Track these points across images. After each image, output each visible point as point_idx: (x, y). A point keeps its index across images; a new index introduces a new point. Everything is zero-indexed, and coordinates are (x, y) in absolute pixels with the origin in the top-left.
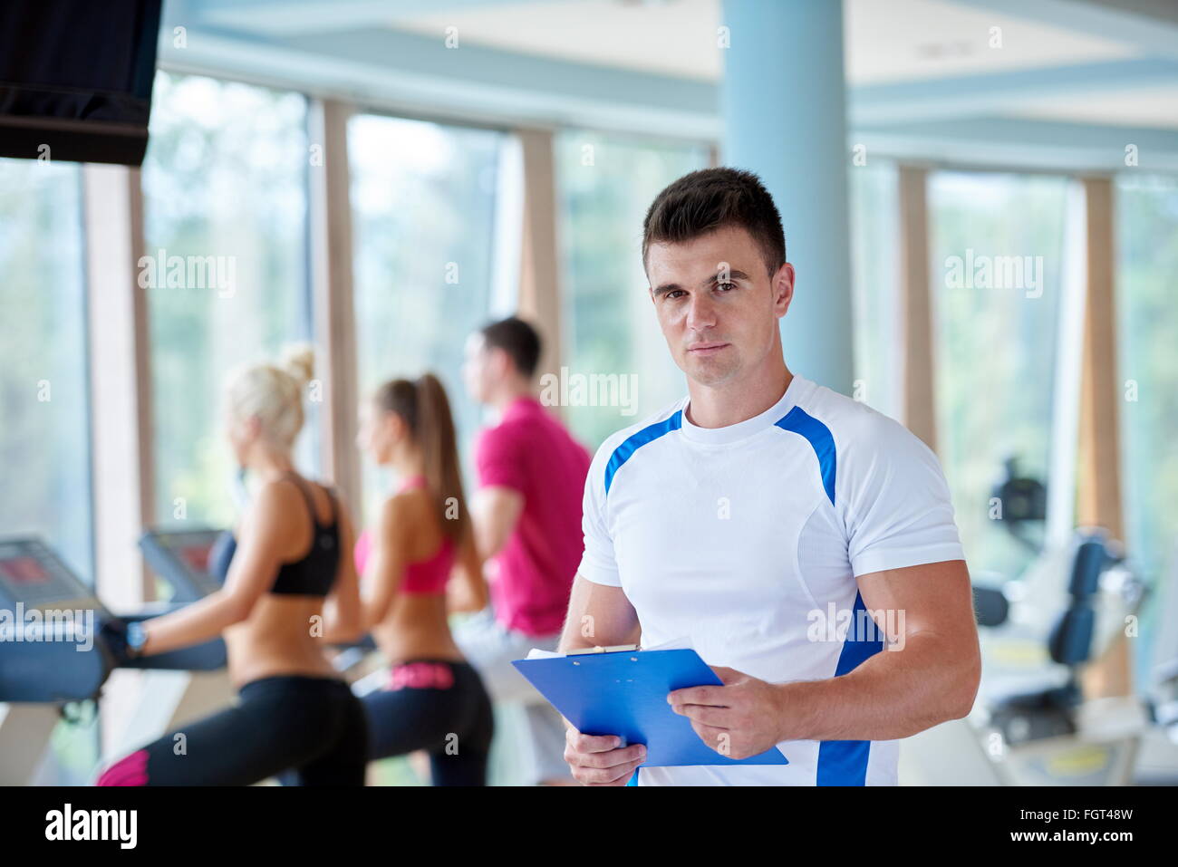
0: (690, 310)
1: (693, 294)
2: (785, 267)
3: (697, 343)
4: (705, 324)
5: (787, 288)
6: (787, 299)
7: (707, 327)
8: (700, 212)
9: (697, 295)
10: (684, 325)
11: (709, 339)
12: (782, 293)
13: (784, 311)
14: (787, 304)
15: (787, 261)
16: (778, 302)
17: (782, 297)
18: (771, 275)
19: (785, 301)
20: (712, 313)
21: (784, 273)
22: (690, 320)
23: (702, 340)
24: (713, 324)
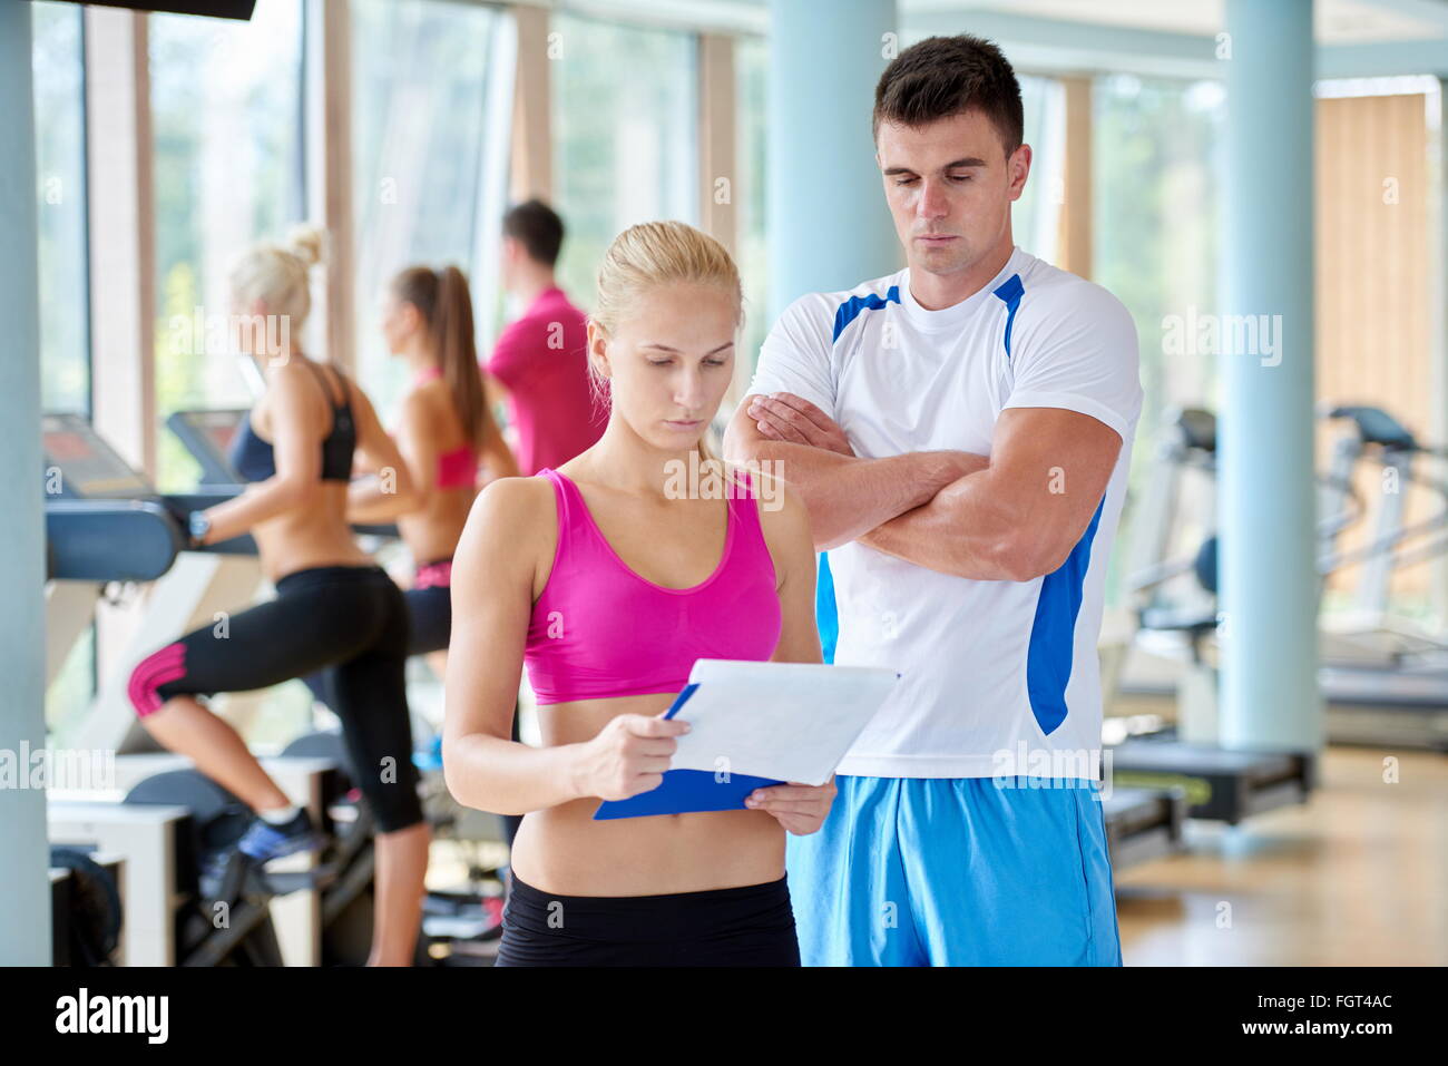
0: (920, 196)
1: (926, 182)
2: (1022, 149)
3: (927, 233)
4: (935, 214)
5: (1023, 169)
6: (1022, 181)
7: (938, 217)
8: (939, 98)
9: (930, 182)
10: (914, 211)
11: (938, 228)
12: (1017, 174)
13: (1018, 195)
14: (1022, 187)
15: (1024, 142)
16: (1014, 185)
17: (1017, 179)
18: (1008, 157)
19: (1019, 184)
20: (945, 201)
21: (1021, 154)
22: (921, 208)
23: (932, 230)
24: (945, 214)
